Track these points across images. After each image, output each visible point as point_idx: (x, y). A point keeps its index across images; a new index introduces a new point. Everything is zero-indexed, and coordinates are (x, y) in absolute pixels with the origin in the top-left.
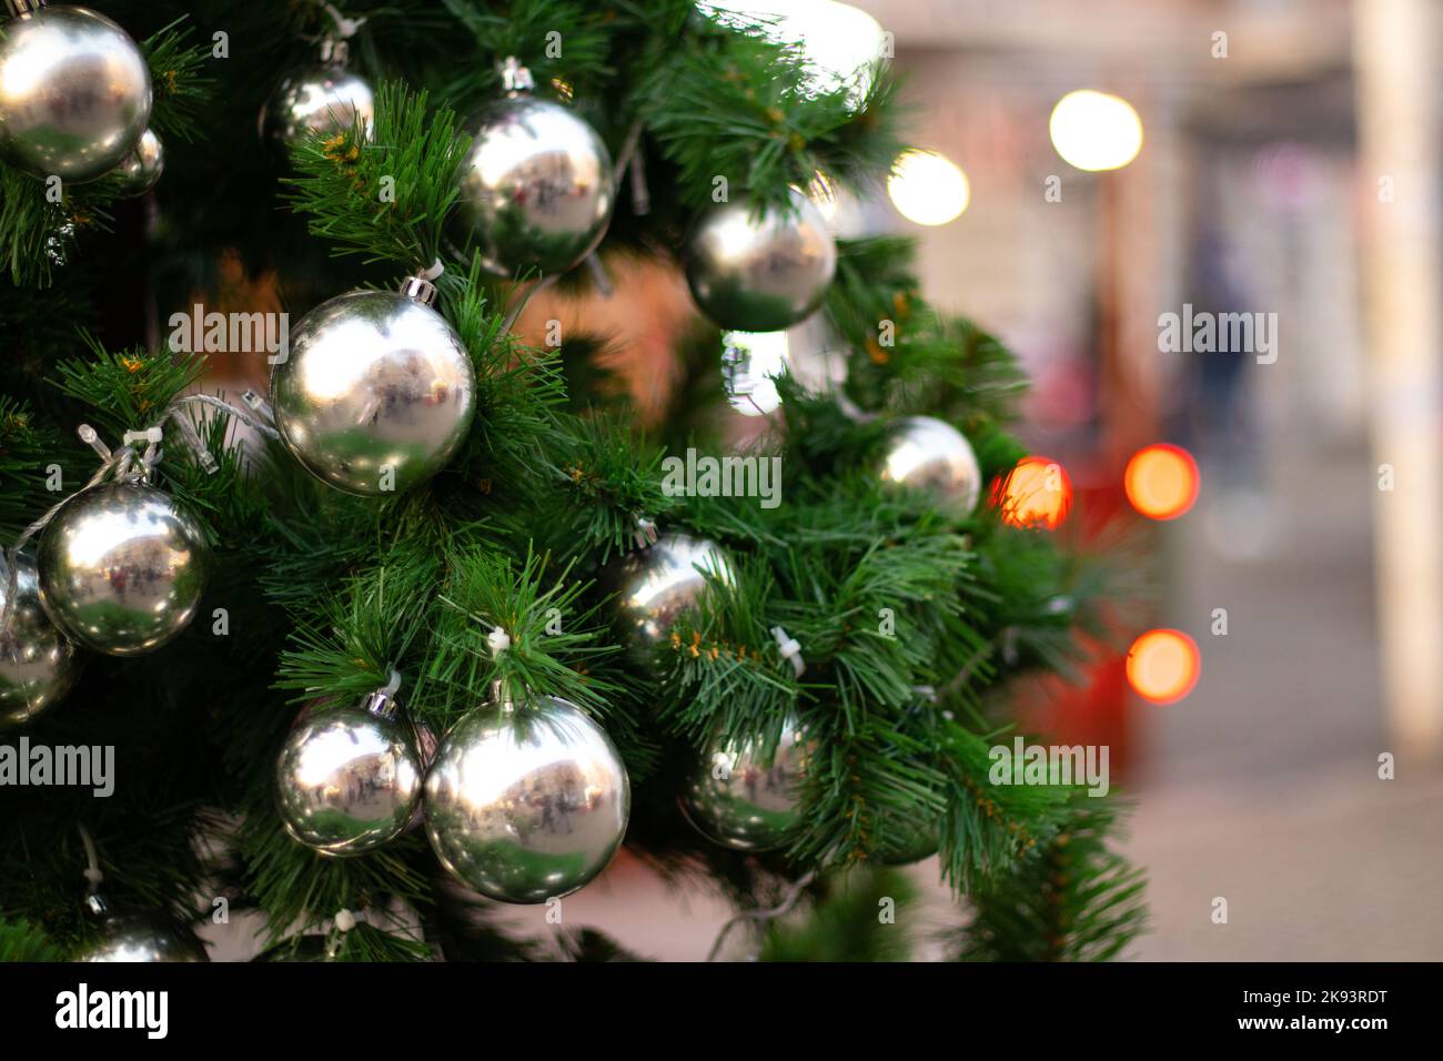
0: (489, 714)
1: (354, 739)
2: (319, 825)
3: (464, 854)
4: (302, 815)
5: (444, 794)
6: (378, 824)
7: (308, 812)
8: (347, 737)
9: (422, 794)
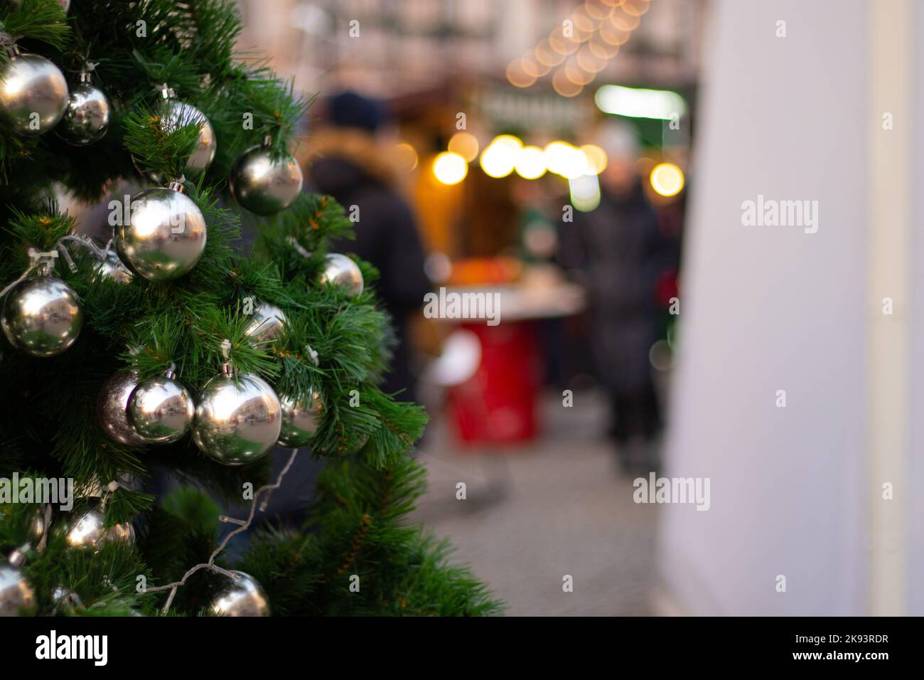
0: (220, 379)
1: (165, 390)
2: (150, 429)
3: (212, 440)
4: (143, 424)
5: (206, 414)
6: (178, 429)
7: (147, 423)
8: (162, 390)
9: (195, 415)
